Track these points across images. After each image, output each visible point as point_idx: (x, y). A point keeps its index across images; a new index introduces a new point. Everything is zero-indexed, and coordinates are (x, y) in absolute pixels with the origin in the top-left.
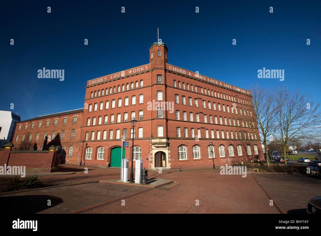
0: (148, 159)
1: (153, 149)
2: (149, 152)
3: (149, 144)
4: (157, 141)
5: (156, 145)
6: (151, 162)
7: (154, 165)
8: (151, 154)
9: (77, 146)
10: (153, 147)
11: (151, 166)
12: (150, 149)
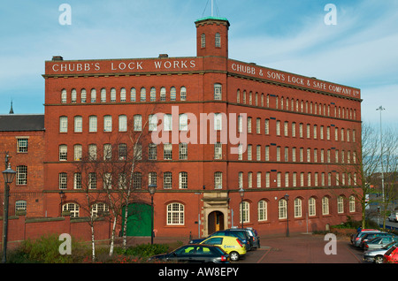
0: (197, 222)
1: (205, 208)
2: (200, 212)
3: (199, 200)
4: (214, 195)
5: (212, 202)
6: (202, 227)
7: (207, 231)
8: (202, 215)
9: (37, 201)
10: (206, 204)
11: (202, 233)
12: (200, 207)
